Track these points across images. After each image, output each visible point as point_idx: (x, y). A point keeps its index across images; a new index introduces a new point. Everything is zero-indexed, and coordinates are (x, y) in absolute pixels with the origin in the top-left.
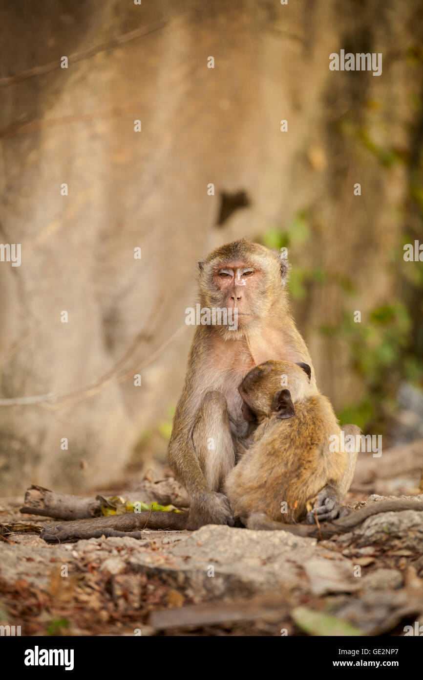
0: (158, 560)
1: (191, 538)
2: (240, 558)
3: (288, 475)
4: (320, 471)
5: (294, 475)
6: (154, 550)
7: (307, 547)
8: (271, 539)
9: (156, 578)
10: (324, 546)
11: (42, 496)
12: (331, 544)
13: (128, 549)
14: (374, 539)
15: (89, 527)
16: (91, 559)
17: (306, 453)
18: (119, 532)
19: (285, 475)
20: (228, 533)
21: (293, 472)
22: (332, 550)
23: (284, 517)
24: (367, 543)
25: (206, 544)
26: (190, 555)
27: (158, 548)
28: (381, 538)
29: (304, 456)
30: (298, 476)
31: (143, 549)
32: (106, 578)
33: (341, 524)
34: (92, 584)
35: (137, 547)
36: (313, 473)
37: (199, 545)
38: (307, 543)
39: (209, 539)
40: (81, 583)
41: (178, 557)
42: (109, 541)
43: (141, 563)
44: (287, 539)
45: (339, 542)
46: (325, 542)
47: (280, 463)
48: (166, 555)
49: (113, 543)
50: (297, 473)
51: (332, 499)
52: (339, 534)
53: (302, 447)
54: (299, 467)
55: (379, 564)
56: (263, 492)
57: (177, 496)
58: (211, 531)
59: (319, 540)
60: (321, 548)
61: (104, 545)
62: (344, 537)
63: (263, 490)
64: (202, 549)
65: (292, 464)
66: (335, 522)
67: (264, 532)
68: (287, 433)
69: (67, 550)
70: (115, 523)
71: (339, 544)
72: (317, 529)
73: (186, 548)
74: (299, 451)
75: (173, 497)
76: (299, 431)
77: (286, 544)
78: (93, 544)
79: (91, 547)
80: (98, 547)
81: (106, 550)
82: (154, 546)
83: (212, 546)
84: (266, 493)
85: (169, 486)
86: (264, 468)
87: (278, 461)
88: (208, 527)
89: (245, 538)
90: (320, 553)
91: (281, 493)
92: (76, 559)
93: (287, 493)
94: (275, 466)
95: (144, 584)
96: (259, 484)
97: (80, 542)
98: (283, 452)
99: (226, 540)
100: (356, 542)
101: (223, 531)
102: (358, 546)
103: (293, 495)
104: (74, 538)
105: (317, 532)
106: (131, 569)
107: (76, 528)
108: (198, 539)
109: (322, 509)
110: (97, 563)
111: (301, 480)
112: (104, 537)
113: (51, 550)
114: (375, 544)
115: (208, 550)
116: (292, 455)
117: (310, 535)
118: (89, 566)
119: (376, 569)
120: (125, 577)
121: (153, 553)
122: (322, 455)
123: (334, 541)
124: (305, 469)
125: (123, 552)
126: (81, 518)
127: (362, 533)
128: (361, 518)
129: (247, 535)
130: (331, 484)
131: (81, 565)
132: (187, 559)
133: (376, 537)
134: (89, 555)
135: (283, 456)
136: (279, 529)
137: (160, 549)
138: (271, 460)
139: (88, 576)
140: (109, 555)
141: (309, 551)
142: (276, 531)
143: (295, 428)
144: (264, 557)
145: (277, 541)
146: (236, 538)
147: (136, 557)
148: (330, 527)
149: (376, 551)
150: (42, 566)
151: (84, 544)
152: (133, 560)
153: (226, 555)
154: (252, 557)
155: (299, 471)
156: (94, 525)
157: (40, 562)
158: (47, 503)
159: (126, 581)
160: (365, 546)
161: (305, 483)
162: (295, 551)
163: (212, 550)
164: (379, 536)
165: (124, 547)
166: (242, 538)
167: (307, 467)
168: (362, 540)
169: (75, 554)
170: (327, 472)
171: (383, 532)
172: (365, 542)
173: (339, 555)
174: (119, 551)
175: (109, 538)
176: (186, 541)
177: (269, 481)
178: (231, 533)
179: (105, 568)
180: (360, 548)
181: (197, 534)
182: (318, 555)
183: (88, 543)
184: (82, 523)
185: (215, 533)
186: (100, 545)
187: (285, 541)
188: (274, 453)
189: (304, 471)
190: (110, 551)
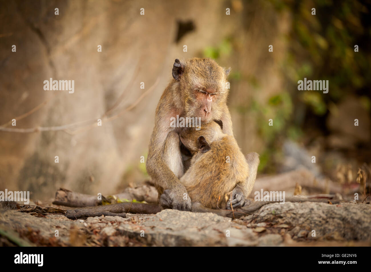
0: (136, 228)
1: (156, 216)
2: (185, 228)
3: (213, 178)
4: (232, 176)
5: (216, 178)
6: (133, 223)
7: (226, 222)
8: (204, 217)
9: (134, 239)
10: (236, 222)
11: (66, 195)
12: (240, 221)
13: (118, 222)
14: (266, 218)
15: (94, 211)
16: (95, 227)
17: (222, 165)
18: (112, 214)
19: (211, 178)
20: (178, 214)
21: (215, 177)
22: (241, 224)
23: (211, 204)
24: (262, 220)
25: (165, 220)
26: (155, 226)
27: (136, 222)
28: (270, 217)
29: (222, 166)
30: (219, 179)
31: (127, 222)
32: (104, 238)
33: (246, 209)
34: (96, 241)
35: (123, 221)
36: (228, 177)
37: (161, 220)
38: (226, 220)
39: (166, 217)
40: (89, 240)
41: (148, 227)
42: (106, 218)
43: (125, 230)
44: (214, 217)
45: (245, 220)
46: (236, 220)
47: (208, 172)
48: (140, 225)
49: (109, 219)
50: (218, 177)
51: (239, 194)
52: (245, 215)
53: (220, 162)
54: (219, 174)
55: (268, 231)
56: (198, 190)
57: (148, 196)
58: (168, 212)
59: (233, 219)
60: (234, 223)
61: (103, 220)
62: (248, 217)
63: (198, 188)
64: (163, 222)
65: (215, 171)
66: (243, 208)
67: (200, 213)
68: (210, 156)
69: (80, 222)
70: (110, 209)
71: (245, 221)
72: (232, 212)
73: (153, 222)
74: (218, 164)
75: (145, 197)
76: (217, 153)
77: (213, 220)
78: (97, 219)
79: (95, 221)
80: (100, 221)
81: (104, 223)
82: (133, 221)
83: (168, 221)
84: (200, 190)
85: (143, 190)
86: (198, 176)
87: (206, 170)
88: (166, 210)
89: (189, 217)
90: (233, 225)
91: (209, 189)
92: (86, 227)
93: (213, 189)
94: (204, 174)
95: (127, 242)
96: (195, 185)
97: (89, 218)
98: (209, 165)
99: (177, 218)
100: (255, 220)
101: (175, 212)
102: (256, 222)
103: (216, 190)
104: (85, 217)
105: (232, 214)
106: (119, 233)
107: (87, 211)
108: (160, 217)
109: (235, 201)
110: (98, 229)
111: (220, 181)
112: (103, 216)
113: (71, 222)
114: (266, 221)
115: (166, 223)
116: (214, 166)
117: (227, 216)
118: (94, 231)
119: (267, 234)
120: (116, 238)
121: (133, 224)
122: (233, 166)
123: (242, 219)
124: (222, 174)
125: (114, 224)
126: (90, 206)
127: (258, 214)
128: (258, 206)
129: (189, 215)
130: (238, 185)
131: (89, 230)
132: (153, 228)
133: (267, 217)
134: (94, 225)
135: (209, 167)
136: (209, 212)
137: (137, 223)
138: (202, 170)
139: (93, 236)
140: (106, 226)
141: (226, 224)
142: (207, 213)
143: (215, 152)
144: (200, 227)
145: (207, 218)
146: (183, 217)
147: (122, 226)
148: (240, 211)
149: (267, 225)
150: (66, 231)
151: (91, 219)
152: (121, 228)
153: (177, 226)
154: (192, 227)
155: (219, 175)
156: (97, 210)
157: (64, 229)
158: (69, 199)
159: (116, 240)
160: (260, 222)
161: (223, 183)
162: (218, 224)
163: (168, 223)
164: (269, 216)
165: (115, 221)
166: (187, 217)
167: (223, 173)
168: (259, 219)
169: (86, 224)
170: (236, 177)
171: (271, 214)
172: (261, 220)
173: (245, 227)
174: (112, 223)
175: (106, 217)
176: (153, 218)
177: (202, 183)
178: (180, 213)
179: (104, 232)
180: (257, 223)
181: (159, 214)
182: (232, 227)
183: (94, 219)
184: (90, 209)
185: (170, 213)
186: (101, 220)
187: (212, 219)
188: (203, 167)
189: (222, 175)
190: (107, 224)
